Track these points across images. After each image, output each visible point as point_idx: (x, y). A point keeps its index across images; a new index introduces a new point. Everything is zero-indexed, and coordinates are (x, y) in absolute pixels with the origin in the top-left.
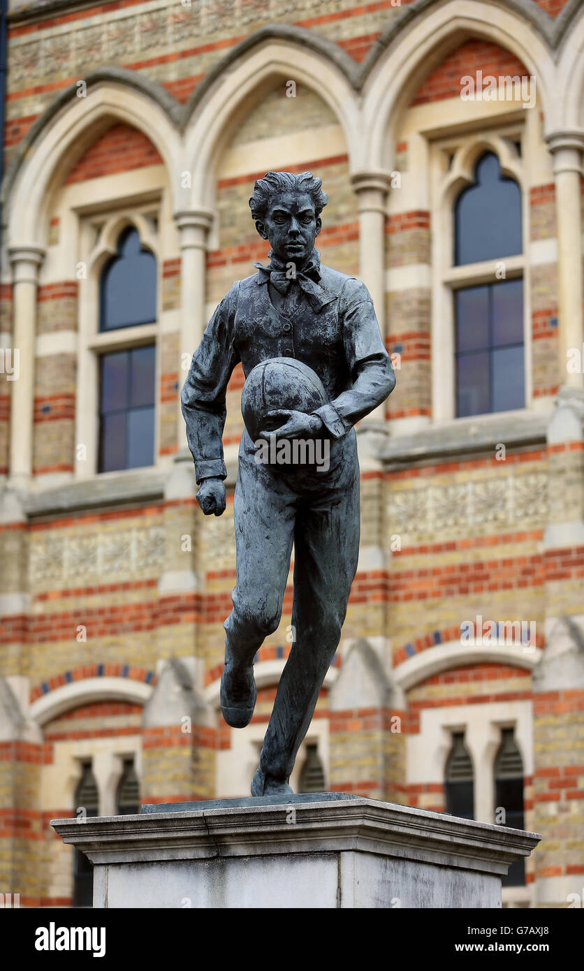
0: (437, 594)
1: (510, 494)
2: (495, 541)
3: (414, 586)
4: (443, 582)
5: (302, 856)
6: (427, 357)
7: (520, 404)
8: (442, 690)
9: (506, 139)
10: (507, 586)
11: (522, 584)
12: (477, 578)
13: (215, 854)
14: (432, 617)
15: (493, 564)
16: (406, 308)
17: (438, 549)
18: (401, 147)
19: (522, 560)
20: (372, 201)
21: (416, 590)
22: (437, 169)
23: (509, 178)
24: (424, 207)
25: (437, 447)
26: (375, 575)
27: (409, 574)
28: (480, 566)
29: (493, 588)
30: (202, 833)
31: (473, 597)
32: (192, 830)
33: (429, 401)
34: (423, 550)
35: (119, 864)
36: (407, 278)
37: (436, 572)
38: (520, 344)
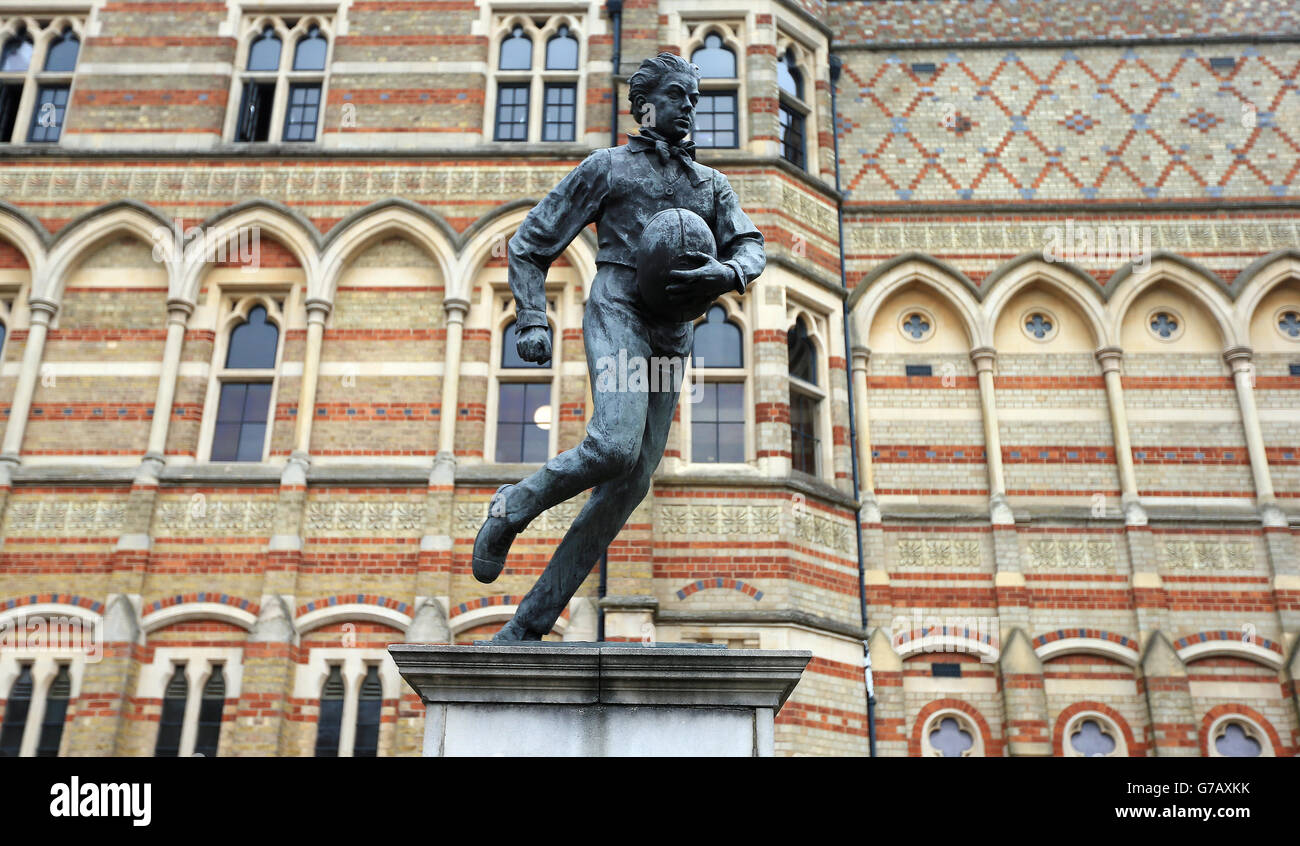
0: (184, 571)
1: (247, 512)
2: (232, 541)
3: (168, 564)
4: (190, 564)
5: (708, 709)
6: (199, 420)
7: (258, 458)
8: (174, 635)
9: (275, 299)
10: (237, 571)
11: (247, 571)
12: (215, 563)
13: (595, 700)
14: (177, 585)
15: (229, 556)
16: (190, 388)
17: (189, 541)
18: (204, 290)
19: (249, 555)
20: (179, 318)
21: (168, 566)
22: (225, 308)
23: (272, 323)
24: (213, 328)
25: (201, 476)
26: (141, 553)
27: (166, 556)
28: (219, 556)
29: (226, 571)
30: (591, 674)
31: (210, 575)
32: (580, 669)
33: (196, 448)
34: (178, 541)
35: (462, 704)
36: (194, 370)
37: (185, 556)
38: (264, 422)
